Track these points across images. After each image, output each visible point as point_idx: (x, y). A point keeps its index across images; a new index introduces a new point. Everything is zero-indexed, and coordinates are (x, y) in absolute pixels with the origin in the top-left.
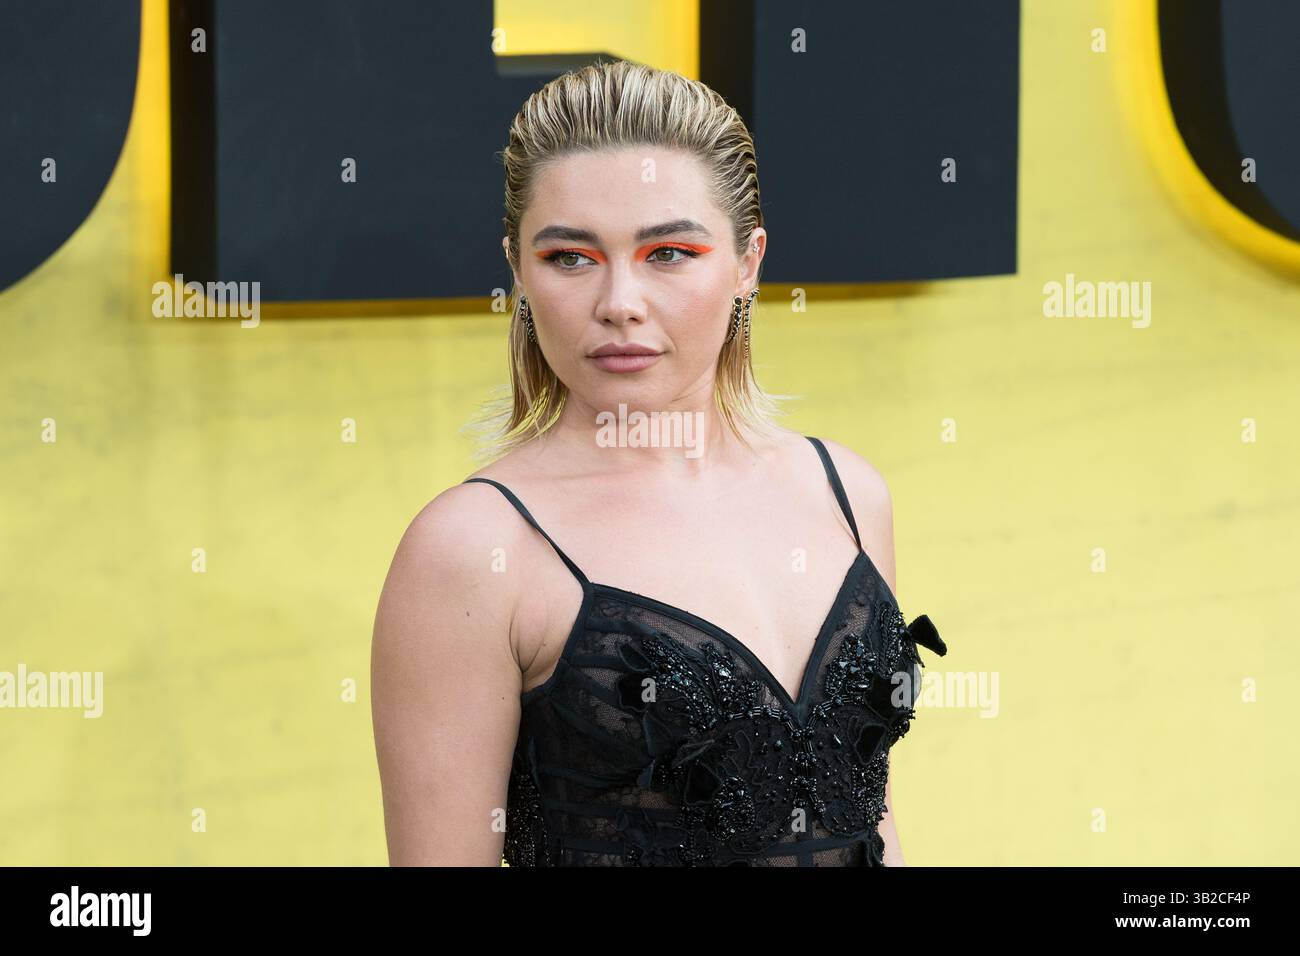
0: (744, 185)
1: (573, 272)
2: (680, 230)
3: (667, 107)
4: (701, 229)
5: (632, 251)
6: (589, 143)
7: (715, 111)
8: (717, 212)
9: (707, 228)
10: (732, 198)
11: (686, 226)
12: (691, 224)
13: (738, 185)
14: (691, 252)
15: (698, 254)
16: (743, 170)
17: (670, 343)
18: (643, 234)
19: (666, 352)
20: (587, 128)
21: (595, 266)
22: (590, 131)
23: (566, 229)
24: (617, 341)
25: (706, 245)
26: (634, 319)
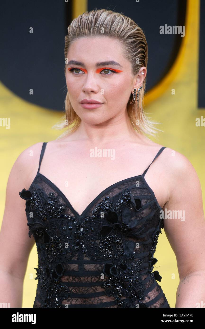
0: (137, 52)
1: (77, 75)
2: (110, 64)
3: (112, 24)
4: (118, 64)
5: (95, 70)
6: (85, 34)
7: (129, 27)
8: (125, 60)
9: (120, 64)
10: (132, 55)
11: (113, 63)
12: (115, 62)
13: (135, 52)
14: (114, 71)
15: (116, 72)
16: (137, 47)
17: (105, 101)
18: (98, 65)
19: (103, 103)
20: (85, 29)
21: (84, 74)
22: (86, 31)
23: (75, 61)
24: (88, 99)
25: (120, 70)
26: (93, 92)
